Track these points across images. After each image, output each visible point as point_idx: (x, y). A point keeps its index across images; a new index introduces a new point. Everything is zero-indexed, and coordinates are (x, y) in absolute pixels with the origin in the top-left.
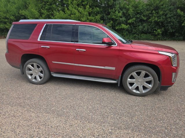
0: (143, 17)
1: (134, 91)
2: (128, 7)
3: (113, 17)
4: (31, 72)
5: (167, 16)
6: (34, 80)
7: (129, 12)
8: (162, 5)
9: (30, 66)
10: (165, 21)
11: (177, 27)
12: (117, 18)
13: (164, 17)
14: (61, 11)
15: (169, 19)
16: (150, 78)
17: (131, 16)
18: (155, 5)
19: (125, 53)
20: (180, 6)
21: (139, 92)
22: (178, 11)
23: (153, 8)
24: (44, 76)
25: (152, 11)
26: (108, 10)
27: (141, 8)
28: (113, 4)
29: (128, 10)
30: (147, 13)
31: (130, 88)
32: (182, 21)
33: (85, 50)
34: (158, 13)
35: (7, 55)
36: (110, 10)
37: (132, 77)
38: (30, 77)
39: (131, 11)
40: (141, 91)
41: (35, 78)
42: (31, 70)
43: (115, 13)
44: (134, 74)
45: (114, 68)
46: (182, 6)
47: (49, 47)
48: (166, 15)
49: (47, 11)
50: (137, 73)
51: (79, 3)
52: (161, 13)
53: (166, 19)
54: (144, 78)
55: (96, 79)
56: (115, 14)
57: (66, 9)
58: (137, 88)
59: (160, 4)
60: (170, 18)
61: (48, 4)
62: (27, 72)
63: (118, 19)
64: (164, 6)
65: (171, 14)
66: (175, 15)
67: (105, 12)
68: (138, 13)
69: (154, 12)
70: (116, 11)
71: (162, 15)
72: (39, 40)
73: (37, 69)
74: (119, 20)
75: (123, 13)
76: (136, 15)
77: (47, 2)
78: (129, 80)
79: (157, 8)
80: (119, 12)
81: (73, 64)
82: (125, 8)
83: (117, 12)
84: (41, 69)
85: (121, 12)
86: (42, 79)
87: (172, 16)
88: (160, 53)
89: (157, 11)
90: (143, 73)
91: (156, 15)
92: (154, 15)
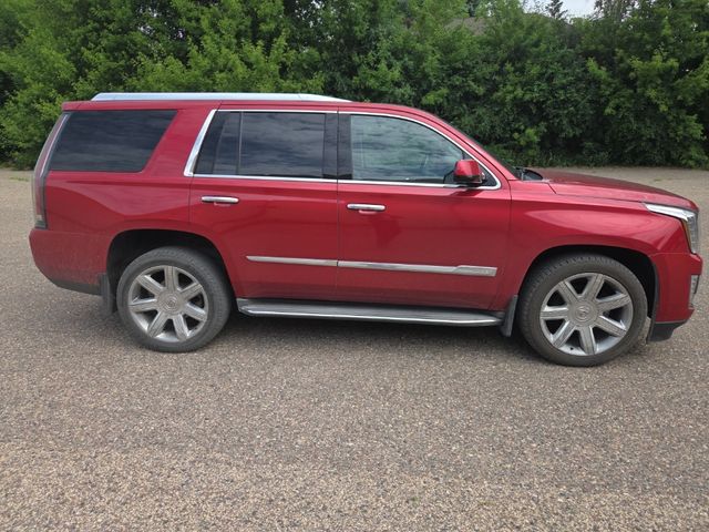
0: (472, 84)
1: (566, 349)
2: (419, 47)
3: (372, 83)
4: (148, 304)
5: (556, 82)
6: (162, 336)
7: (424, 64)
8: (536, 45)
9: (149, 278)
10: (548, 99)
11: (587, 118)
12: (384, 89)
13: (544, 86)
14: (170, 59)
15: (561, 92)
16: (621, 299)
17: (430, 82)
18: (512, 43)
19: (532, 214)
20: (593, 47)
21: (583, 349)
22: (589, 64)
23: (506, 55)
24: (211, 316)
25: (502, 64)
26: (350, 58)
27: (465, 52)
28: (367, 36)
29: (420, 58)
30: (487, 70)
31: (551, 338)
32: (603, 100)
33: (382, 207)
34: (522, 71)
35: (36, 240)
36: (356, 59)
37: (557, 300)
38: (144, 325)
39: (432, 63)
40: (590, 345)
41: (169, 327)
42: (153, 296)
43: (376, 69)
44: (565, 287)
45: (490, 271)
46: (601, 47)
47: (236, 200)
48: (550, 79)
49: (108, 58)
50: (573, 283)
51: (242, 27)
52: (535, 70)
53: (551, 92)
54: (599, 301)
55: (422, 313)
56: (374, 73)
57: (194, 50)
58: (575, 339)
59: (527, 41)
60: (563, 87)
61: (110, 27)
62: (135, 304)
63: (386, 92)
64: (543, 46)
65: (566, 75)
66: (580, 80)
67: (339, 64)
68: (456, 71)
69: (508, 66)
70: (378, 61)
71: (539, 79)
72: (188, 172)
73: (179, 289)
74: (392, 93)
75: (405, 69)
76: (449, 76)
77: (109, 22)
78: (547, 309)
79: (518, 55)
80: (390, 66)
81: (333, 263)
82: (409, 53)
83: (383, 66)
84: (196, 287)
85: (398, 65)
86: (200, 328)
87: (571, 83)
88: (651, 208)
89: (519, 65)
90: (597, 281)
91: (517, 80)
92: (511, 77)
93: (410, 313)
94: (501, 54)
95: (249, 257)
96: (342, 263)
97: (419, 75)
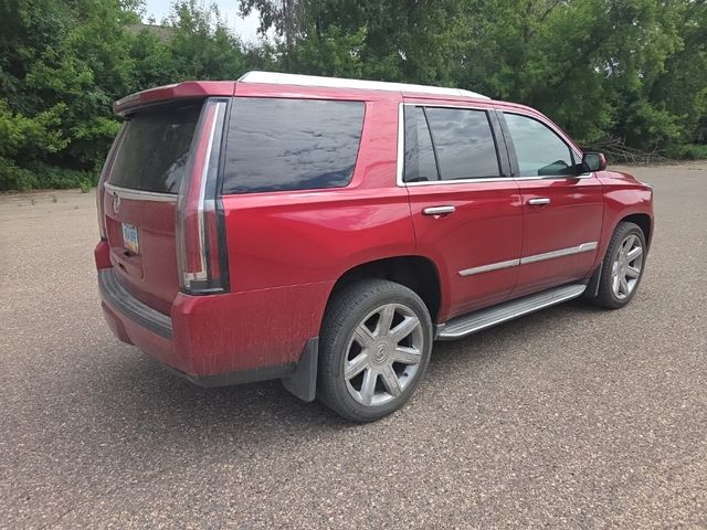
1: (620, 296)
7: (117, 68)
18: (205, 55)
21: (625, 293)
26: (13, 51)
33: (547, 200)
36: (23, 52)
39: (125, 67)
45: (593, 245)
47: (453, 208)
59: (221, 57)
72: (400, 181)
73: (390, 332)
81: (517, 262)
93: (550, 295)
94: (198, 66)
95: (462, 273)
96: (524, 260)
97: (110, 79)
